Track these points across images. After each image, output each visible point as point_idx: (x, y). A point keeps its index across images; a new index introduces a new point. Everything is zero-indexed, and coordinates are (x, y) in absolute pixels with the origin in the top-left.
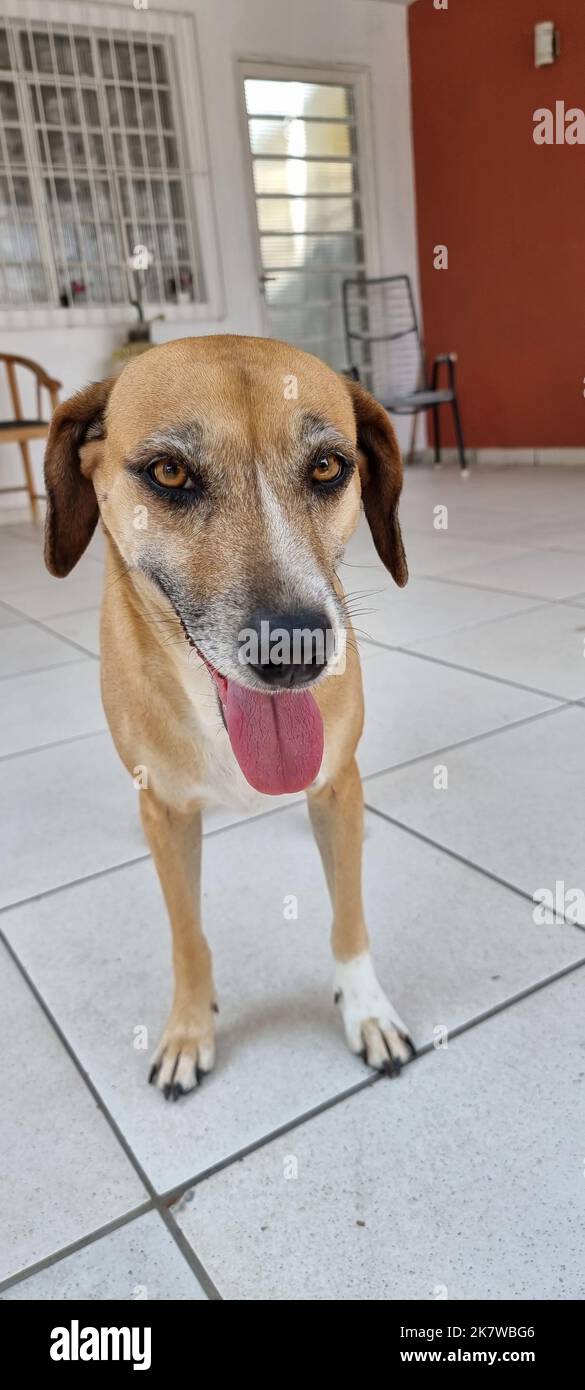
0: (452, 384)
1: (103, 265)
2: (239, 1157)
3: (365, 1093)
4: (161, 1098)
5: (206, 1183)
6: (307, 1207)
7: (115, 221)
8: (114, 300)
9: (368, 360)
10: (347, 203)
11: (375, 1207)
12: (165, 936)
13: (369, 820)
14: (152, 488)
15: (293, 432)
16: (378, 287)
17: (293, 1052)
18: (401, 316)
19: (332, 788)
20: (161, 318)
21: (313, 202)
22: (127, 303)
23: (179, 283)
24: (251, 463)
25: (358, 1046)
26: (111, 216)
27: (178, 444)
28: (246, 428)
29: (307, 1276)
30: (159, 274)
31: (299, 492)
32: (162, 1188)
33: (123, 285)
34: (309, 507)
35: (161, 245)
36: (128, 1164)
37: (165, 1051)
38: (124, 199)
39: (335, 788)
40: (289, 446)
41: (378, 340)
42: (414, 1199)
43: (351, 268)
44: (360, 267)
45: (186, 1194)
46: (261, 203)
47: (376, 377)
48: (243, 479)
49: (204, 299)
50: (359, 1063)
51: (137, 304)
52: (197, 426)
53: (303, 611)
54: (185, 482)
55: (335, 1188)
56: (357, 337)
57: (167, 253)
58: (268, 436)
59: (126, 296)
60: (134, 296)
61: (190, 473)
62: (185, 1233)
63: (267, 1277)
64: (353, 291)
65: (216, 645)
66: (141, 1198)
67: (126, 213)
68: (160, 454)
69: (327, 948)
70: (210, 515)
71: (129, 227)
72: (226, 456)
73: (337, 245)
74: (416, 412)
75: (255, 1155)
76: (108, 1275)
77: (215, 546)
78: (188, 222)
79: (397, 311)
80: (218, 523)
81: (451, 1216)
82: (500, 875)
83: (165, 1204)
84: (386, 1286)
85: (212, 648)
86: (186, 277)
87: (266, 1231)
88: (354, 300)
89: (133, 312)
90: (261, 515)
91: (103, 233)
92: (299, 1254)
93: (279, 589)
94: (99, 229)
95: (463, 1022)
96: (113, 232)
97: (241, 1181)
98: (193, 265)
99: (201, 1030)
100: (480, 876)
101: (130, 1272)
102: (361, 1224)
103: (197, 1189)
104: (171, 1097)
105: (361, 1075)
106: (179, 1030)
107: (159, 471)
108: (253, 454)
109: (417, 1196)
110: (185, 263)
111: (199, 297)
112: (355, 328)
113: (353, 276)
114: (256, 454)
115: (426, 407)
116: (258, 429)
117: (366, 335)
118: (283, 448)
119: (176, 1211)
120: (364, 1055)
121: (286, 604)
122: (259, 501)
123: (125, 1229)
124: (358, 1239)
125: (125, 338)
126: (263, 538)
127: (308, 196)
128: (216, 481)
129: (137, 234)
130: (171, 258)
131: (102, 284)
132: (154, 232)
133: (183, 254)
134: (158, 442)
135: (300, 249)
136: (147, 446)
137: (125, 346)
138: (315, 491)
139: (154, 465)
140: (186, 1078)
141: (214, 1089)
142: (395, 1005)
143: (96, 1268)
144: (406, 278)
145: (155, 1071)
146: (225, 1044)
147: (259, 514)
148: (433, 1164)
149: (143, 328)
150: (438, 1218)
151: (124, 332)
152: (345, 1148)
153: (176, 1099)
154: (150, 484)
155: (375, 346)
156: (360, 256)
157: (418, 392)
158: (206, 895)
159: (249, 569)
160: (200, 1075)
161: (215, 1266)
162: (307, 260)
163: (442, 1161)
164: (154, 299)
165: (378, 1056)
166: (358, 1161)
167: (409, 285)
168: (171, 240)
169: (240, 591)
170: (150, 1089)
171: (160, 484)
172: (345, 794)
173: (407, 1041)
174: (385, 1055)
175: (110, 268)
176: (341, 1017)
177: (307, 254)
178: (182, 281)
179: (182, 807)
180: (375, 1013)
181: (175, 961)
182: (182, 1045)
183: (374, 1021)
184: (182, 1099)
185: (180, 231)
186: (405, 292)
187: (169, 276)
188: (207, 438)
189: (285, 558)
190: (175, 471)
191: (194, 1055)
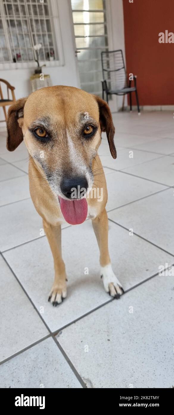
0: (135, 85)
1: (26, 48)
2: (74, 322)
3: (110, 304)
4: (52, 305)
5: (65, 329)
6: (94, 336)
7: (29, 34)
8: (30, 60)
9: (109, 78)
10: (102, 26)
11: (113, 335)
12: (52, 259)
13: (110, 224)
14: (36, 137)
15: (77, 120)
16: (112, 54)
17: (89, 292)
18: (119, 63)
19: (98, 217)
20: (45, 65)
21: (92, 26)
22: (34, 61)
23: (50, 54)
24: (65, 130)
25: (107, 290)
26: (28, 32)
27: (43, 123)
28: (63, 118)
29: (94, 354)
30: (44, 50)
31: (79, 139)
32: (53, 330)
33: (33, 55)
34: (82, 143)
35: (44, 41)
36: (43, 324)
37: (53, 292)
38: (32, 26)
39: (99, 218)
40: (76, 124)
41: (112, 71)
42: (124, 333)
43: (104, 48)
44: (106, 47)
45: (60, 332)
46: (75, 26)
47: (112, 83)
48: (62, 135)
49: (58, 59)
50: (108, 295)
51: (37, 61)
52: (48, 118)
53: (78, 178)
54: (46, 135)
55: (101, 330)
56: (106, 71)
57: (46, 44)
58: (70, 120)
59: (34, 59)
60: (36, 59)
61: (47, 133)
62: (60, 343)
63: (83, 355)
64: (104, 55)
65: (54, 186)
66: (47, 333)
67: (33, 31)
68: (38, 126)
69: (98, 262)
70: (53, 146)
71: (34, 35)
72: (57, 127)
73: (99, 40)
74: (124, 95)
75: (79, 321)
76: (38, 355)
77: (54, 156)
78: (52, 33)
79: (118, 62)
80: (55, 148)
81: (134, 338)
82: (149, 240)
83: (54, 335)
84: (116, 357)
85: (53, 187)
86: (52, 52)
87: (82, 342)
88: (105, 58)
89: (36, 64)
90: (67, 147)
91: (25, 37)
92: (91, 348)
93: (72, 171)
94: (24, 36)
95: (138, 283)
96: (29, 37)
97: (75, 329)
98: (54, 47)
99: (63, 286)
100: (143, 240)
101: (45, 354)
102: (109, 340)
103: (63, 331)
104: (55, 305)
105: (109, 299)
106: (56, 287)
107: (38, 132)
108: (65, 127)
109: (125, 332)
110: (52, 47)
111: (56, 58)
112: (105, 68)
113: (105, 50)
114: (66, 126)
115: (127, 93)
116: (67, 119)
117: (109, 70)
118: (74, 125)
119: (57, 337)
120: (109, 293)
121: (73, 175)
122: (67, 142)
123: (43, 342)
124: (108, 344)
125: (34, 73)
126: (68, 154)
127: (90, 24)
128: (54, 135)
129: (36, 38)
130: (47, 45)
131: (26, 55)
132: (42, 37)
133: (51, 44)
134: (37, 123)
135: (87, 41)
136: (34, 124)
137: (34, 75)
138: (85, 137)
139: (36, 130)
140: (59, 300)
141: (67, 303)
142: (118, 278)
143: (35, 353)
144: (121, 50)
145: (50, 298)
146: (70, 290)
147: (67, 146)
148: (129, 323)
149: (39, 69)
150: (131, 338)
151: (33, 70)
152: (104, 319)
153: (56, 306)
154: (35, 136)
155: (111, 73)
156: (107, 44)
157: (125, 88)
158: (63, 247)
159: (63, 164)
160: (63, 299)
161: (68, 352)
162: (90, 45)
163: (132, 322)
164: (42, 59)
165: (113, 293)
166: (108, 323)
167: (122, 53)
168: (47, 39)
169: (60, 171)
170: (49, 303)
171: (38, 136)
172: (103, 219)
173: (122, 289)
174: (115, 293)
175: (28, 49)
176: (103, 282)
177: (90, 43)
178: (51, 53)
179: (55, 224)
180: (112, 281)
181: (55, 267)
182: (57, 291)
183: (112, 283)
184: (58, 306)
185: (50, 36)
186: (121, 55)
187: (47, 52)
188: (51, 122)
189: (74, 161)
190: (42, 132)
191: (61, 293)
